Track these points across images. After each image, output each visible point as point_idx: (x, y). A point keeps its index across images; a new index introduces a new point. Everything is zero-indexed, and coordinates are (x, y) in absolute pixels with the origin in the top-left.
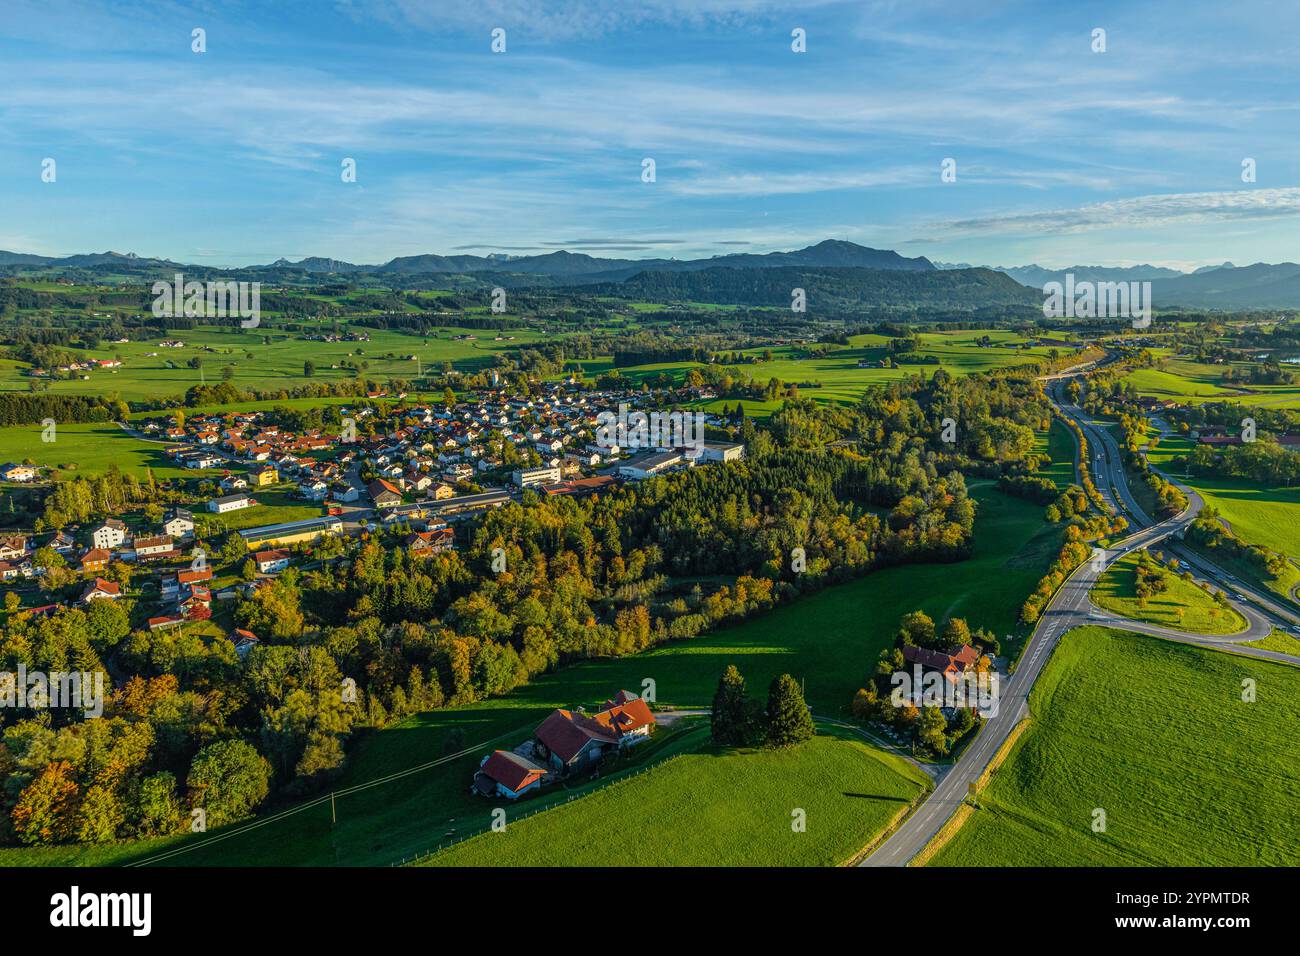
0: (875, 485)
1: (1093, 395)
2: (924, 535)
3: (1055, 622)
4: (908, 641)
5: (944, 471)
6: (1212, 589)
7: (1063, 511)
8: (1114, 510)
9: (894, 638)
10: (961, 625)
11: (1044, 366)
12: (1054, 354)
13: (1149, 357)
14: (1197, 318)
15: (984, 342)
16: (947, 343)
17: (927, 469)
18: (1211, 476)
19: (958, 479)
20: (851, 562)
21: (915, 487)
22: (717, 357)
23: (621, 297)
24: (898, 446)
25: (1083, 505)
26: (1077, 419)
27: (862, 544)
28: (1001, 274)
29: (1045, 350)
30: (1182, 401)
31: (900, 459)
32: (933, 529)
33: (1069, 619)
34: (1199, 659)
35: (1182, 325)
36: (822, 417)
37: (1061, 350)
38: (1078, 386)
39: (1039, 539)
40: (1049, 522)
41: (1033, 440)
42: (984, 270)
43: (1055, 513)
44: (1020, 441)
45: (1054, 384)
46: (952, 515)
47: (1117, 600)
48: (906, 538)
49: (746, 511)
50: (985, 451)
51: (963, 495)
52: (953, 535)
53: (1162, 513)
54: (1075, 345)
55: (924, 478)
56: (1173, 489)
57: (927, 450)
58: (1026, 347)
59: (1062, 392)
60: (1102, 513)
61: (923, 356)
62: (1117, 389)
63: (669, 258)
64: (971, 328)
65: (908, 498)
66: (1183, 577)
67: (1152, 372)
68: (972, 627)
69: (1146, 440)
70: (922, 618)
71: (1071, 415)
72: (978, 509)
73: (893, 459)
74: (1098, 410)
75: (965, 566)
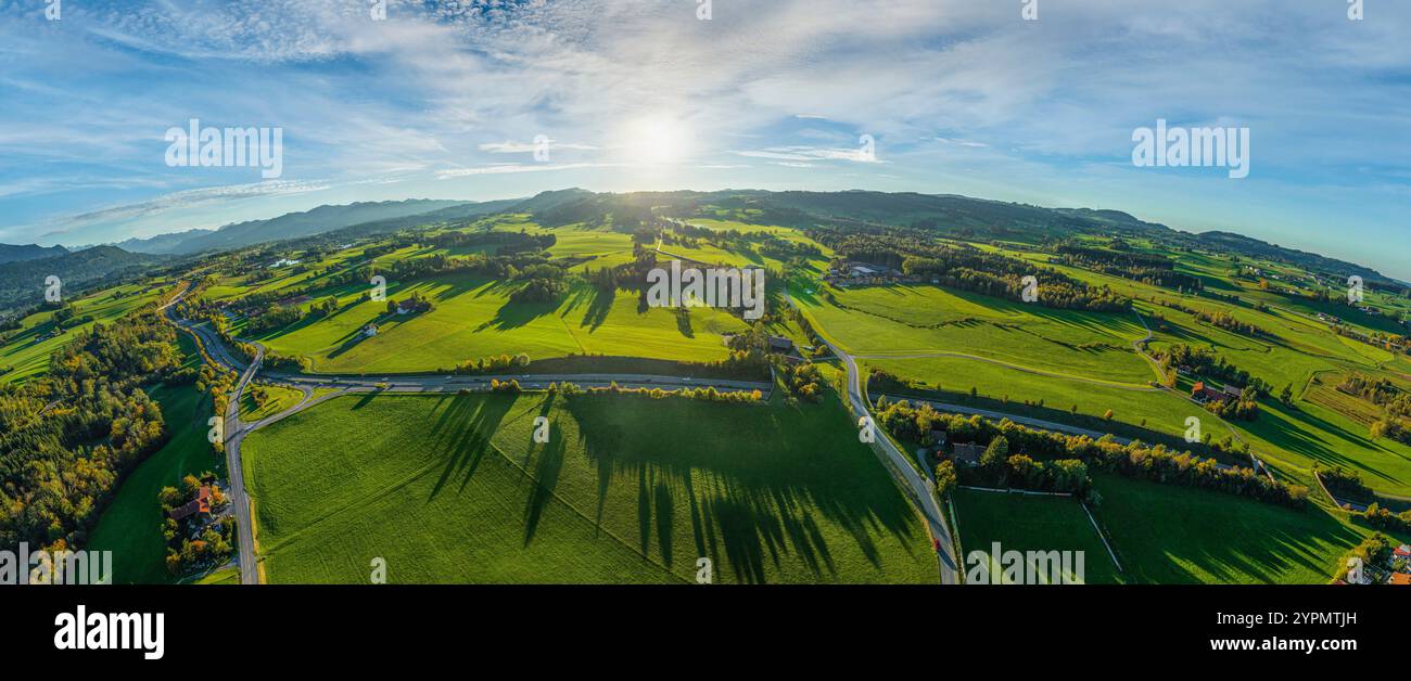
0: (88, 424)
1: (191, 310)
2: (138, 440)
3: (233, 444)
4: (170, 509)
5: (128, 392)
6: (285, 385)
7: (204, 382)
8: (228, 369)
9: (161, 513)
10: (190, 479)
11: (159, 301)
12: (162, 291)
13: (211, 280)
14: (226, 254)
15: (118, 296)
16: (94, 304)
17: (117, 396)
18: (260, 332)
19: (139, 393)
20: (105, 487)
21: (116, 412)
24: (91, 389)
25: (213, 374)
26: (189, 327)
27: (104, 471)
28: (115, 248)
29: (156, 290)
30: (234, 299)
31: (97, 398)
32: (142, 433)
33: (238, 438)
34: (296, 419)
35: (221, 259)
36: (25, 393)
37: (164, 288)
38: (181, 307)
39: (201, 404)
40: (201, 392)
41: (171, 349)
42: (103, 247)
43: (201, 386)
44: (164, 352)
45: (168, 309)
46: (147, 417)
47: (252, 414)
48: (128, 448)
50: (147, 367)
51: (148, 401)
52: (155, 429)
53: (249, 360)
54: (171, 283)
55: (118, 403)
56: (248, 346)
57: (111, 383)
58: (144, 291)
59: (174, 313)
60: (223, 373)
61: (81, 318)
62: (202, 302)
64: (106, 288)
65: (115, 421)
66: (272, 386)
67: (215, 288)
68: (197, 475)
69: (226, 325)
70: (169, 490)
71: (184, 325)
72: (160, 405)
73: (92, 400)
74: (197, 317)
75: (172, 443)
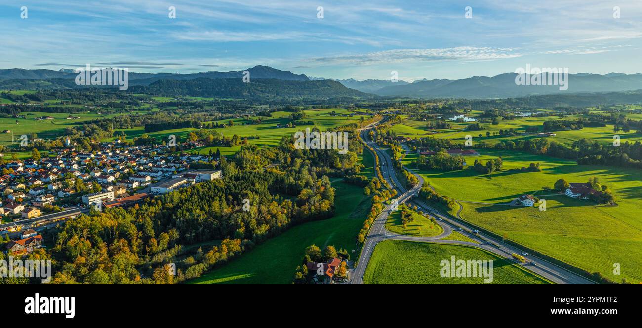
0: (289, 185)
1: (379, 136)
2: (313, 207)
3: (372, 241)
4: (309, 260)
5: (320, 175)
6: (430, 217)
7: (371, 189)
8: (391, 187)
9: (302, 259)
10: (332, 248)
11: (359, 124)
12: (362, 118)
13: (399, 119)
14: (415, 102)
15: (333, 114)
16: (317, 115)
17: (312, 175)
18: (425, 168)
19: (326, 179)
20: (280, 225)
21: (307, 184)
22: (204, 125)
23: (147, 94)
24: (298, 165)
25: (379, 186)
26: (374, 147)
27: (284, 215)
28: (338, 83)
29: (359, 117)
30: (413, 137)
31: (299, 172)
32: (317, 204)
33: (377, 238)
34: (427, 248)
35: (410, 105)
36: (261, 153)
37: (365, 117)
38: (373, 132)
39: (362, 203)
40: (366, 195)
41: (357, 159)
42: (330, 81)
43: (368, 191)
44: (351, 159)
45: (363, 132)
46: (325, 196)
47: (395, 227)
48: (305, 209)
49: (224, 205)
50: (337, 165)
51: (329, 186)
52: (326, 206)
53: (410, 186)
54: (371, 114)
55: (311, 180)
56: (413, 176)
57: (311, 166)
58: (351, 116)
59: (367, 136)
60: (386, 189)
61: (307, 121)
62: (388, 133)
63: (174, 73)
64: (327, 108)
65: (304, 190)
66: (419, 213)
67: (401, 125)
68: (337, 249)
69: (401, 155)
70: (315, 248)
71: (371, 145)
72: (336, 192)
73: (296, 172)
74: (382, 143)
75: (332, 220)
